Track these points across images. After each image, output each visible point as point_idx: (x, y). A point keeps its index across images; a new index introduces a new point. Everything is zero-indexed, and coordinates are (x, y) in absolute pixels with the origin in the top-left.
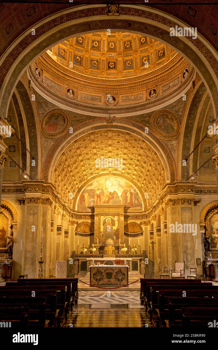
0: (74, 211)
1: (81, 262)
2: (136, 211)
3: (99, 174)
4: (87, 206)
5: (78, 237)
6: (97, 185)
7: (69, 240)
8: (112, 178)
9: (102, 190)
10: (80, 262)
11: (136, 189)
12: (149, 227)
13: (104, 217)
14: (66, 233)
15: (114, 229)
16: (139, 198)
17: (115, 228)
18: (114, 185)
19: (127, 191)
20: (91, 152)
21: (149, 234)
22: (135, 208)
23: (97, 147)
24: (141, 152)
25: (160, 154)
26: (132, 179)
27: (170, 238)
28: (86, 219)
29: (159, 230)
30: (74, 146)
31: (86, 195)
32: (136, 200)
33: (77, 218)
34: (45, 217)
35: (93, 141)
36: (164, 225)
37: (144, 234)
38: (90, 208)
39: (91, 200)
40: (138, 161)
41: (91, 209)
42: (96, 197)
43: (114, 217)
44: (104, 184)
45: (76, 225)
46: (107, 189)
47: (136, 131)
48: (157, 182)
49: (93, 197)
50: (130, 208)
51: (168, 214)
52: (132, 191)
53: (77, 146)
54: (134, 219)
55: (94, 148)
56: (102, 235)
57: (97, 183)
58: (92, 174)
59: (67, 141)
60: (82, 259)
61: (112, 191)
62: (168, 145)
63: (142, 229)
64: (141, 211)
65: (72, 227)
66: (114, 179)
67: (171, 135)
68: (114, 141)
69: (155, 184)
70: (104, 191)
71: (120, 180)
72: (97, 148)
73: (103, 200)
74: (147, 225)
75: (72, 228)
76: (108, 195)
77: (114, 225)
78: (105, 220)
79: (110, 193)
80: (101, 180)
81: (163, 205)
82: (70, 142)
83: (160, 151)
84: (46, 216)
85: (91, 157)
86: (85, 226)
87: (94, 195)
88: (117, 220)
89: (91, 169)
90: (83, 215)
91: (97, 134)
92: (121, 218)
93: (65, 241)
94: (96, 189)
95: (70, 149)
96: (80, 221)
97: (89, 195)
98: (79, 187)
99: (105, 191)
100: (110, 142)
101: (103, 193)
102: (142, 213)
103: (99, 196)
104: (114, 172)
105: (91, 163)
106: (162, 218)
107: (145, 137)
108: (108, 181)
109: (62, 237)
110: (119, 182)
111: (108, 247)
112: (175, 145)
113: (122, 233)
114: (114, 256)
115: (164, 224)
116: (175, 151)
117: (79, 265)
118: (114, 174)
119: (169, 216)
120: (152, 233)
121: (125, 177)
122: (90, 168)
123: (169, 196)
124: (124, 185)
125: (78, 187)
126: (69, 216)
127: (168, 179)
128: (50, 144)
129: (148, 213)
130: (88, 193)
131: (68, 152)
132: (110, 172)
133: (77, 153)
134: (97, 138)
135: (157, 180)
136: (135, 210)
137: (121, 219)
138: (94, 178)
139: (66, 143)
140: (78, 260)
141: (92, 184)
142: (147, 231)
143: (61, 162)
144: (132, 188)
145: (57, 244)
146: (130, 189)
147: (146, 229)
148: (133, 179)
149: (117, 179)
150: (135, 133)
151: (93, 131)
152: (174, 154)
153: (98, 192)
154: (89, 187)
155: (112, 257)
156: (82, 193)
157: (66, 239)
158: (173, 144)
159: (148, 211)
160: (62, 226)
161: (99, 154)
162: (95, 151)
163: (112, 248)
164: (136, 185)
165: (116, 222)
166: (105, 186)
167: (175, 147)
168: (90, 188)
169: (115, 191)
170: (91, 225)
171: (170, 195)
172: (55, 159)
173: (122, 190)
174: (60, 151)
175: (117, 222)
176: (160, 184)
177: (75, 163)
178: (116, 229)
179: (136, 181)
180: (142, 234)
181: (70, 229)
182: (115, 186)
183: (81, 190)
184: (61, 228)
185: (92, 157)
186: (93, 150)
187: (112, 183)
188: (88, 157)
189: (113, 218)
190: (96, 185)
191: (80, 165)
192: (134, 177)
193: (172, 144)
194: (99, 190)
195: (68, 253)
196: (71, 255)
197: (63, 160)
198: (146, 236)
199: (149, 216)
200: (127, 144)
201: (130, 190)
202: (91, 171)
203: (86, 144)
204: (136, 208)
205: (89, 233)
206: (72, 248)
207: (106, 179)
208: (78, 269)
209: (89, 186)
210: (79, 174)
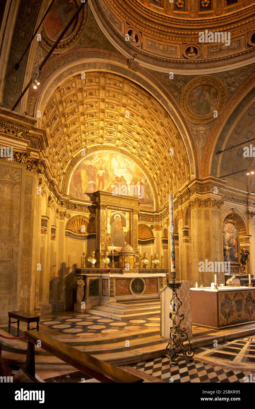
0: (65, 195)
1: (90, 280)
2: (147, 210)
3: (103, 145)
4: (84, 192)
5: (70, 239)
6: (99, 162)
7: (56, 243)
8: (119, 156)
9: (106, 170)
10: (88, 280)
11: (148, 179)
12: (161, 233)
13: (112, 212)
14: (53, 231)
15: (124, 231)
16: (150, 192)
17: (126, 229)
18: (122, 167)
19: (137, 180)
20: (97, 105)
21: (161, 242)
22: (145, 205)
23: (107, 100)
24: (161, 129)
25: (185, 138)
26: (143, 164)
27: (195, 248)
28: (82, 210)
29: (176, 238)
30: (76, 83)
31: (83, 173)
32: (147, 195)
33: (68, 208)
34: (29, 195)
35: (104, 88)
36: (183, 232)
37: (155, 241)
38: (88, 194)
39: (91, 182)
40: (155, 141)
41: (90, 197)
42: (97, 180)
43: (125, 214)
44: (109, 162)
45: (66, 220)
46: (113, 170)
47: (162, 97)
48: (173, 175)
49: (94, 179)
50: (141, 205)
51: (193, 217)
52: (143, 181)
53: (78, 84)
54: (144, 220)
55: (103, 100)
56: (109, 238)
57: (99, 158)
58: (93, 141)
59: (70, 66)
60: (92, 276)
61: (120, 176)
62: (193, 130)
63: (152, 234)
64: (152, 211)
65: (60, 222)
66: (122, 158)
67: (201, 117)
68: (129, 101)
69: (171, 177)
70: (109, 173)
71: (129, 162)
72: (107, 102)
73: (107, 185)
74: (159, 230)
75: (61, 224)
76: (114, 180)
77: (125, 226)
78: (113, 216)
79: (117, 178)
80: (106, 155)
81: (182, 206)
82: (73, 71)
83: (186, 135)
84: (31, 193)
85: (95, 113)
86: (80, 223)
87: (95, 175)
88: (128, 219)
89: (92, 133)
90: (79, 205)
91: (110, 79)
92: (134, 215)
93: (51, 244)
94: (98, 166)
95: (69, 85)
96: (74, 213)
97: (88, 174)
98: (74, 157)
99: (111, 173)
100: (124, 101)
101: (106, 175)
102: (154, 213)
103: (101, 179)
104: (123, 148)
105: (95, 123)
106: (181, 222)
107: (171, 109)
108: (114, 159)
109: (48, 238)
110: (128, 164)
111: (129, 256)
112: (202, 132)
113: (136, 238)
114: (136, 272)
115: (184, 230)
116: (200, 140)
117: (85, 287)
118: (122, 152)
119: (195, 220)
120: (165, 241)
121: (135, 160)
122: (92, 131)
123: (195, 194)
124: (133, 170)
125: (72, 157)
126: (57, 203)
127: (193, 173)
128: (39, 57)
129: (161, 214)
130: (87, 171)
131: (65, 90)
132: (117, 146)
133: (77, 97)
134: (108, 85)
135: (175, 172)
136: (146, 208)
137: (134, 218)
138: (95, 149)
139: (67, 71)
140: (85, 278)
141: (91, 158)
142: (159, 238)
143: (52, 102)
144: (142, 177)
145: (41, 249)
146: (140, 178)
147: (158, 234)
148: (145, 165)
149: (126, 160)
150: (160, 99)
151: (108, 71)
152: (198, 144)
153: (101, 173)
154: (88, 161)
155: (134, 272)
156: (77, 169)
157: (53, 241)
158: (200, 131)
159: (161, 211)
160: (49, 218)
161: (107, 113)
162: (102, 106)
163: (134, 259)
164: (147, 173)
165: (127, 222)
166: (110, 166)
167: (201, 135)
168: (88, 163)
169: (122, 177)
170: (90, 221)
171: (197, 193)
172: (47, 92)
173: (131, 177)
174: (55, 80)
175: (129, 221)
176: (179, 179)
177: (72, 114)
178: (127, 232)
179: (147, 168)
180: (152, 241)
181: (58, 225)
182: (123, 169)
183: (75, 163)
184: (47, 221)
185: (97, 115)
186: (101, 103)
187: (119, 164)
188: (91, 111)
189: (122, 214)
190: (97, 161)
191: (79, 121)
192: (146, 162)
193: (197, 130)
194: (101, 169)
195: (55, 266)
196: (60, 269)
197: (56, 100)
198: (158, 244)
199: (161, 218)
200: (145, 113)
201: (140, 180)
202: (92, 137)
203: (93, 89)
204: (147, 206)
205: (87, 235)
206: (61, 257)
207: (112, 156)
208: (83, 293)
209: (87, 159)
210: (75, 135)
